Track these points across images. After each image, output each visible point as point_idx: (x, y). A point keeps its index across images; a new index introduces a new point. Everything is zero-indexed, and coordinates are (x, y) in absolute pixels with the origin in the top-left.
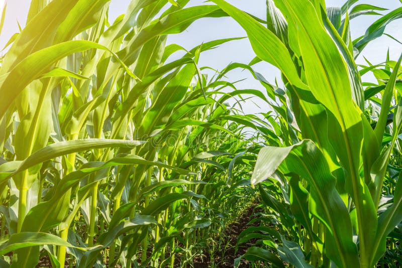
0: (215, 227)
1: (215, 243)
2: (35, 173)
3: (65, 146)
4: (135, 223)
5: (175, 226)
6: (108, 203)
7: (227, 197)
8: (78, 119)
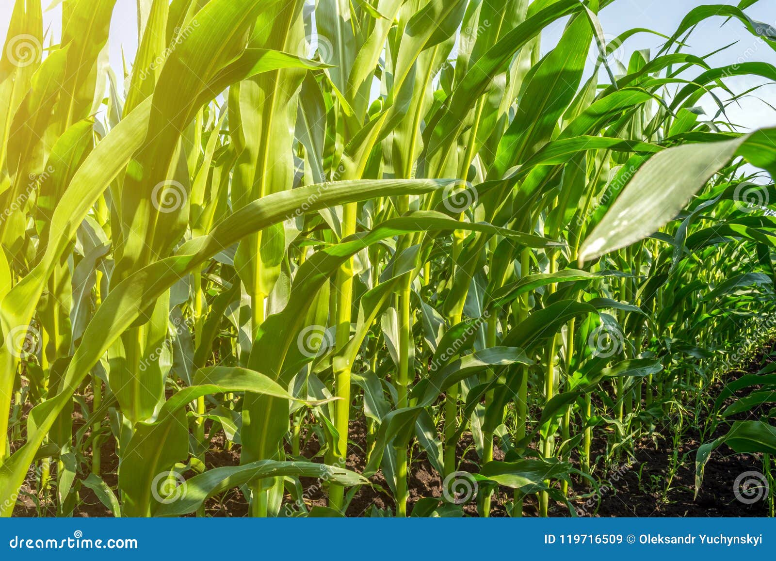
0: (689, 379)
1: (683, 411)
2: (276, 265)
3: (289, 199)
4: (484, 361)
5: (583, 371)
6: (441, 325)
7: (713, 316)
8: (354, 160)
